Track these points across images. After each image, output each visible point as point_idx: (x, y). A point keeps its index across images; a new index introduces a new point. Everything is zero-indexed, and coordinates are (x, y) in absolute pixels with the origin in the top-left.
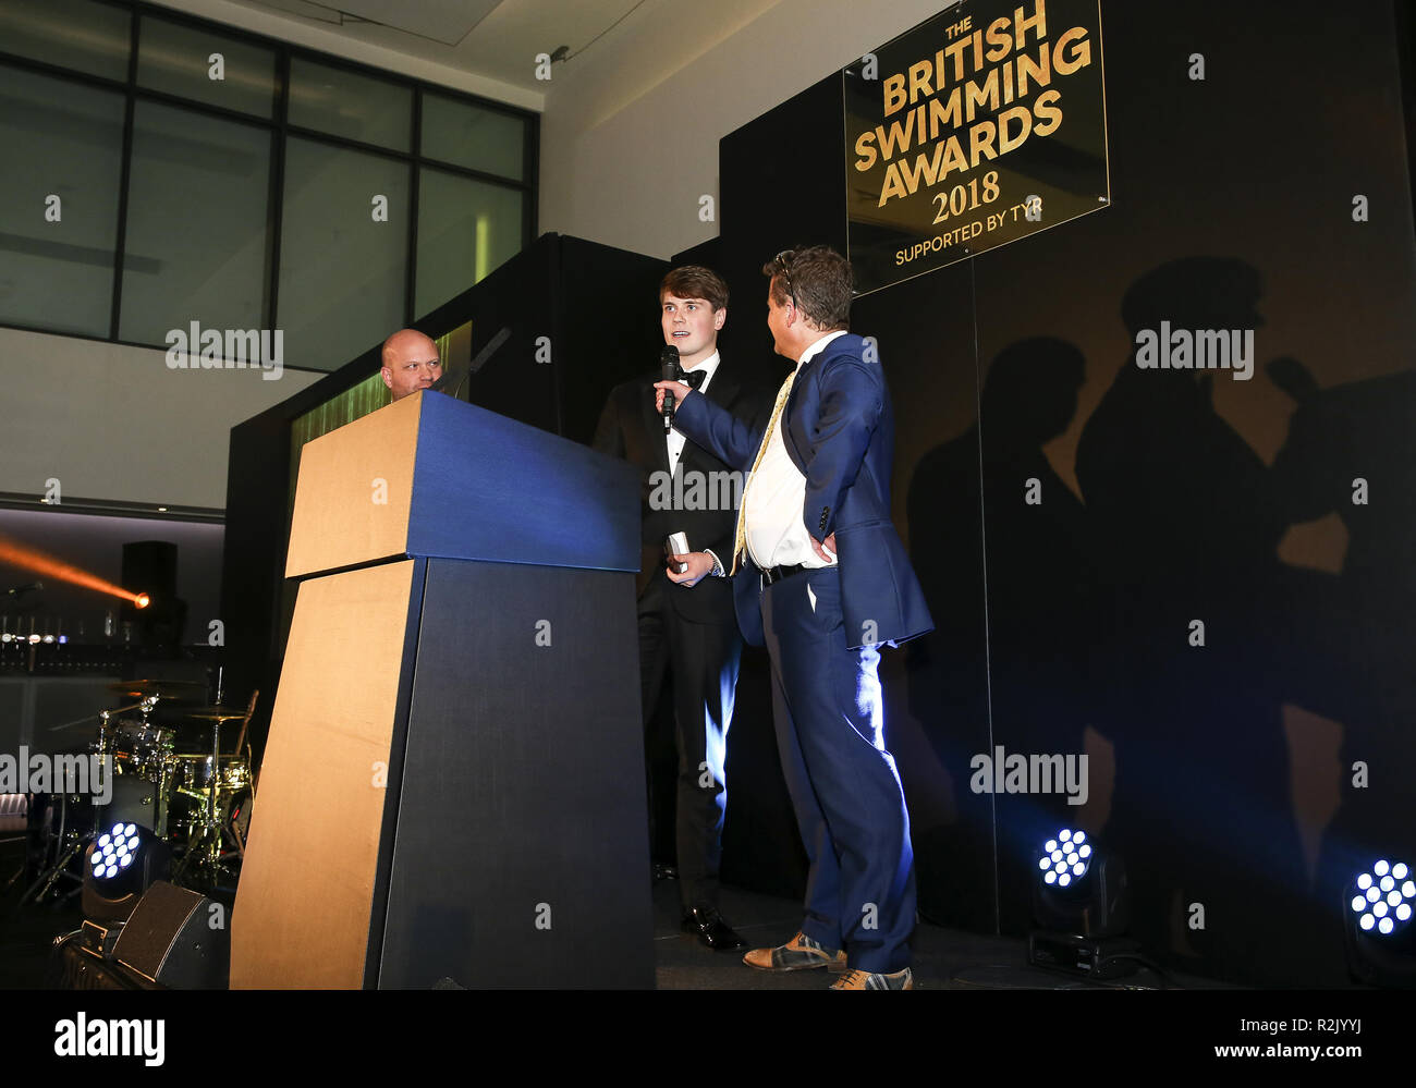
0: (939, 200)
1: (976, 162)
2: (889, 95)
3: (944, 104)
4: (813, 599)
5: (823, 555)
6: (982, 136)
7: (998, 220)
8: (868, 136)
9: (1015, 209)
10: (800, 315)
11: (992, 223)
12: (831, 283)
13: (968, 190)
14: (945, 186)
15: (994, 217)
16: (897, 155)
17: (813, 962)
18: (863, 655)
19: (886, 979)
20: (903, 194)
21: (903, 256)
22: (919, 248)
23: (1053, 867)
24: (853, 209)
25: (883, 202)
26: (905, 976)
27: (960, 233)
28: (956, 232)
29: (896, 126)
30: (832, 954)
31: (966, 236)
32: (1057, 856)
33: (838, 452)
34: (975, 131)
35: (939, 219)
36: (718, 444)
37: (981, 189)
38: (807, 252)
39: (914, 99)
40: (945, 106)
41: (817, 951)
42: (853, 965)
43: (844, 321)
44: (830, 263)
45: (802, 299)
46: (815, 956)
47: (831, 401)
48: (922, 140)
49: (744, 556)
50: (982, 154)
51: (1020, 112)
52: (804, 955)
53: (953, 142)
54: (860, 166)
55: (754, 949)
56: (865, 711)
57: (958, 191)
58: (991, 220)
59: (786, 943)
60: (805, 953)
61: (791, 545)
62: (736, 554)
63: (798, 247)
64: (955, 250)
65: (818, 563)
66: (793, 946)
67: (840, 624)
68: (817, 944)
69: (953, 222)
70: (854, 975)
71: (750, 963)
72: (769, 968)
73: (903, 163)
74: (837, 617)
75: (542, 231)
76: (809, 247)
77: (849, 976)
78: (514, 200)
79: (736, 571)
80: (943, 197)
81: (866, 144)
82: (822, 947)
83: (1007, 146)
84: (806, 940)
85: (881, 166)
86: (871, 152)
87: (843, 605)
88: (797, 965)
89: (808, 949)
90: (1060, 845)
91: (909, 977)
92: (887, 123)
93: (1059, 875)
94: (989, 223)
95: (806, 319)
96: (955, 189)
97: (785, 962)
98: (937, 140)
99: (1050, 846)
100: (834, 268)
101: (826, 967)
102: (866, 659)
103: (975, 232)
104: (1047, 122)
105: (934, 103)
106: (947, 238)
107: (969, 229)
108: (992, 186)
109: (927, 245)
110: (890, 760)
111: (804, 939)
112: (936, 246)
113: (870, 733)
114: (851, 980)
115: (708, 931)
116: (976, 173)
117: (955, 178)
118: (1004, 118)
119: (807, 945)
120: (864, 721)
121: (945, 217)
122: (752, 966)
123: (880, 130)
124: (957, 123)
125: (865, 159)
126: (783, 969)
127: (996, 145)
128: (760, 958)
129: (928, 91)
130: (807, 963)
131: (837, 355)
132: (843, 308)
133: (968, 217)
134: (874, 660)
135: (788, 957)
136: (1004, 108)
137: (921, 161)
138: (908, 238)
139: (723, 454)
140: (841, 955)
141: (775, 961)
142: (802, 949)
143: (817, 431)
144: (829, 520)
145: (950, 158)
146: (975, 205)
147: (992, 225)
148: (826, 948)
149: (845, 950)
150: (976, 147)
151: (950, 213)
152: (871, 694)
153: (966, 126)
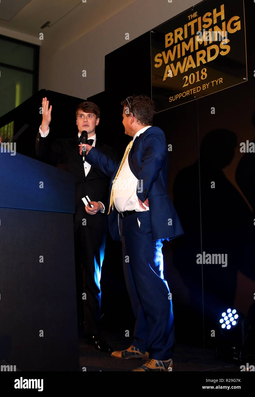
0: (185, 78)
1: (198, 65)
2: (167, 40)
3: (187, 43)
4: (139, 223)
5: (143, 207)
6: (201, 55)
7: (206, 86)
8: (159, 55)
9: (213, 82)
10: (136, 120)
11: (204, 87)
12: (147, 108)
13: (196, 75)
14: (187, 73)
15: (205, 85)
16: (170, 62)
17: (136, 356)
18: (157, 244)
19: (163, 362)
20: (171, 76)
21: (172, 99)
22: (177, 96)
23: (224, 322)
24: (154, 82)
25: (164, 79)
26: (170, 362)
27: (193, 91)
28: (191, 90)
29: (169, 52)
30: (144, 353)
31: (195, 91)
32: (226, 318)
33: (151, 169)
34: (198, 54)
35: (185, 86)
36: (102, 167)
37: (200, 75)
38: (138, 97)
39: (176, 41)
40: (187, 45)
41: (138, 352)
42: (151, 357)
43: (151, 122)
44: (146, 101)
45: (137, 114)
46: (137, 354)
47: (148, 151)
48: (179, 57)
49: (113, 207)
50: (201, 62)
51: (215, 47)
52: (133, 353)
53: (190, 57)
54: (156, 66)
55: (115, 351)
56: (157, 264)
57: (192, 75)
58: (204, 86)
59: (127, 349)
60: (134, 353)
61: (131, 203)
62: (110, 206)
63: (134, 95)
64: (191, 96)
65: (142, 210)
66: (129, 350)
67: (149, 232)
68: (138, 349)
69: (190, 87)
70: (151, 361)
71: (114, 356)
72: (120, 358)
73: (172, 65)
74: (148, 230)
75: (40, 89)
76: (138, 96)
77: (150, 361)
78: (30, 77)
79: (110, 213)
80: (186, 77)
81: (158, 58)
82: (140, 351)
83: (210, 59)
84: (134, 348)
85: (164, 66)
86: (160, 61)
87: (151, 226)
88: (130, 357)
89: (135, 351)
90: (227, 314)
91: (172, 362)
92: (166, 51)
93: (227, 325)
94: (203, 87)
95: (138, 121)
96: (191, 74)
97: (126, 355)
98: (185, 57)
99: (224, 314)
100: (148, 103)
101: (141, 358)
102: (158, 246)
103: (198, 90)
104: (225, 50)
105: (184, 44)
106: (188, 92)
107: (196, 89)
108: (204, 74)
109: (180, 95)
110: (166, 282)
111: (133, 348)
112: (184, 95)
113: (159, 273)
114: (150, 363)
115: (98, 344)
116: (199, 69)
117: (191, 70)
118: (209, 49)
119: (134, 350)
120: (157, 268)
121: (187, 85)
122: (114, 357)
123: (164, 53)
124: (192, 50)
125: (158, 63)
126: (126, 358)
127: (206, 58)
128: (117, 354)
129: (181, 39)
130: (134, 356)
131: (150, 134)
132: (151, 118)
133: (195, 85)
134: (161, 246)
135: (127, 354)
136: (209, 45)
137: (179, 64)
138: (174, 93)
139: (104, 171)
140: (147, 354)
141: (123, 355)
142: (133, 351)
143: (143, 161)
144: (146, 194)
145: (189, 63)
146: (198, 80)
147: (204, 88)
148: (141, 351)
149: (148, 352)
150: (199, 59)
151: (189, 83)
152: (160, 258)
153: (195, 52)
